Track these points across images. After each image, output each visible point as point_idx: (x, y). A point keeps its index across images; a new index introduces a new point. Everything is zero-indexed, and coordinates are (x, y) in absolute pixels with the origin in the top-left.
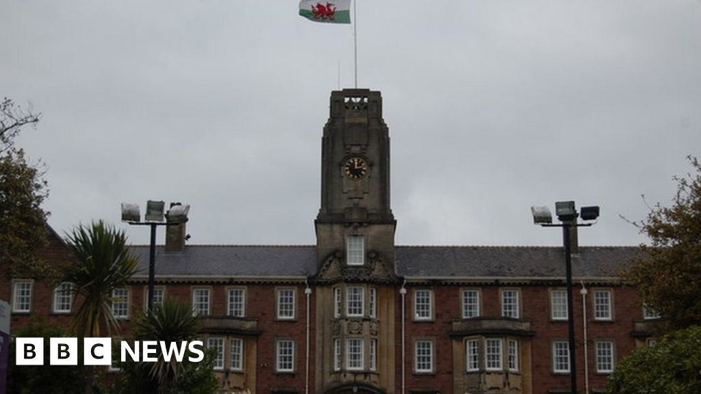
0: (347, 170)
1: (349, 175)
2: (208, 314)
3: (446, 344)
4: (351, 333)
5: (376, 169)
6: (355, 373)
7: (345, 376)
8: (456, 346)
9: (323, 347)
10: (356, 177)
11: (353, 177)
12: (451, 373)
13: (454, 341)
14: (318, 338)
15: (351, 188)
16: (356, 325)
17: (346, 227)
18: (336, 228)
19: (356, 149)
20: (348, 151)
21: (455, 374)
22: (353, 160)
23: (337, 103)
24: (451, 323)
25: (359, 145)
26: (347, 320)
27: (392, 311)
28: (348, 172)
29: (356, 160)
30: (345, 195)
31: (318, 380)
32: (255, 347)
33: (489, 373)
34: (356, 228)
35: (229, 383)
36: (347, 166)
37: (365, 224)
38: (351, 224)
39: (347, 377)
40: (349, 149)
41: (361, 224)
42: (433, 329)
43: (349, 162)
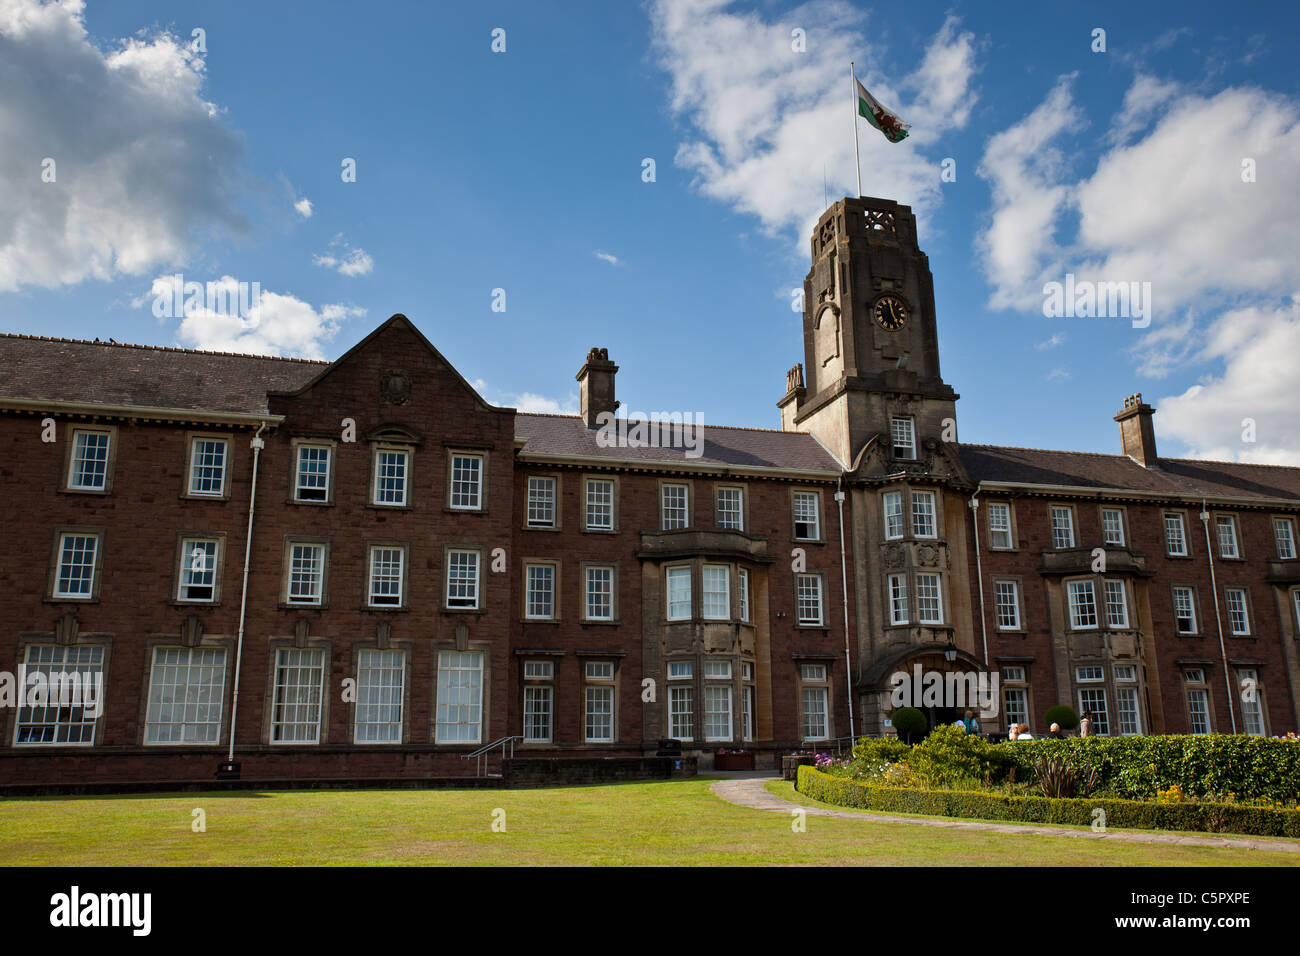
0: (879, 316)
1: (882, 323)
2: (686, 526)
3: (1036, 587)
4: (923, 564)
5: (917, 319)
6: (934, 630)
7: (919, 633)
8: (1052, 590)
9: (869, 587)
10: (892, 327)
11: (888, 326)
12: (1048, 632)
13: (1048, 583)
14: (860, 572)
15: (887, 343)
16: (930, 552)
17: (889, 399)
18: (875, 400)
19: (887, 285)
20: (876, 287)
21: (1054, 631)
22: (886, 301)
23: (855, 216)
24: (1040, 554)
25: (893, 280)
26: (915, 543)
27: (963, 533)
28: (880, 318)
29: (890, 302)
30: (878, 353)
31: (863, 640)
32: (766, 584)
33: (1115, 632)
34: (906, 402)
35: (740, 642)
36: (878, 309)
37: (916, 397)
38: (897, 395)
39: (922, 636)
40: (879, 284)
41: (911, 397)
42: (1017, 564)
43: (881, 304)
